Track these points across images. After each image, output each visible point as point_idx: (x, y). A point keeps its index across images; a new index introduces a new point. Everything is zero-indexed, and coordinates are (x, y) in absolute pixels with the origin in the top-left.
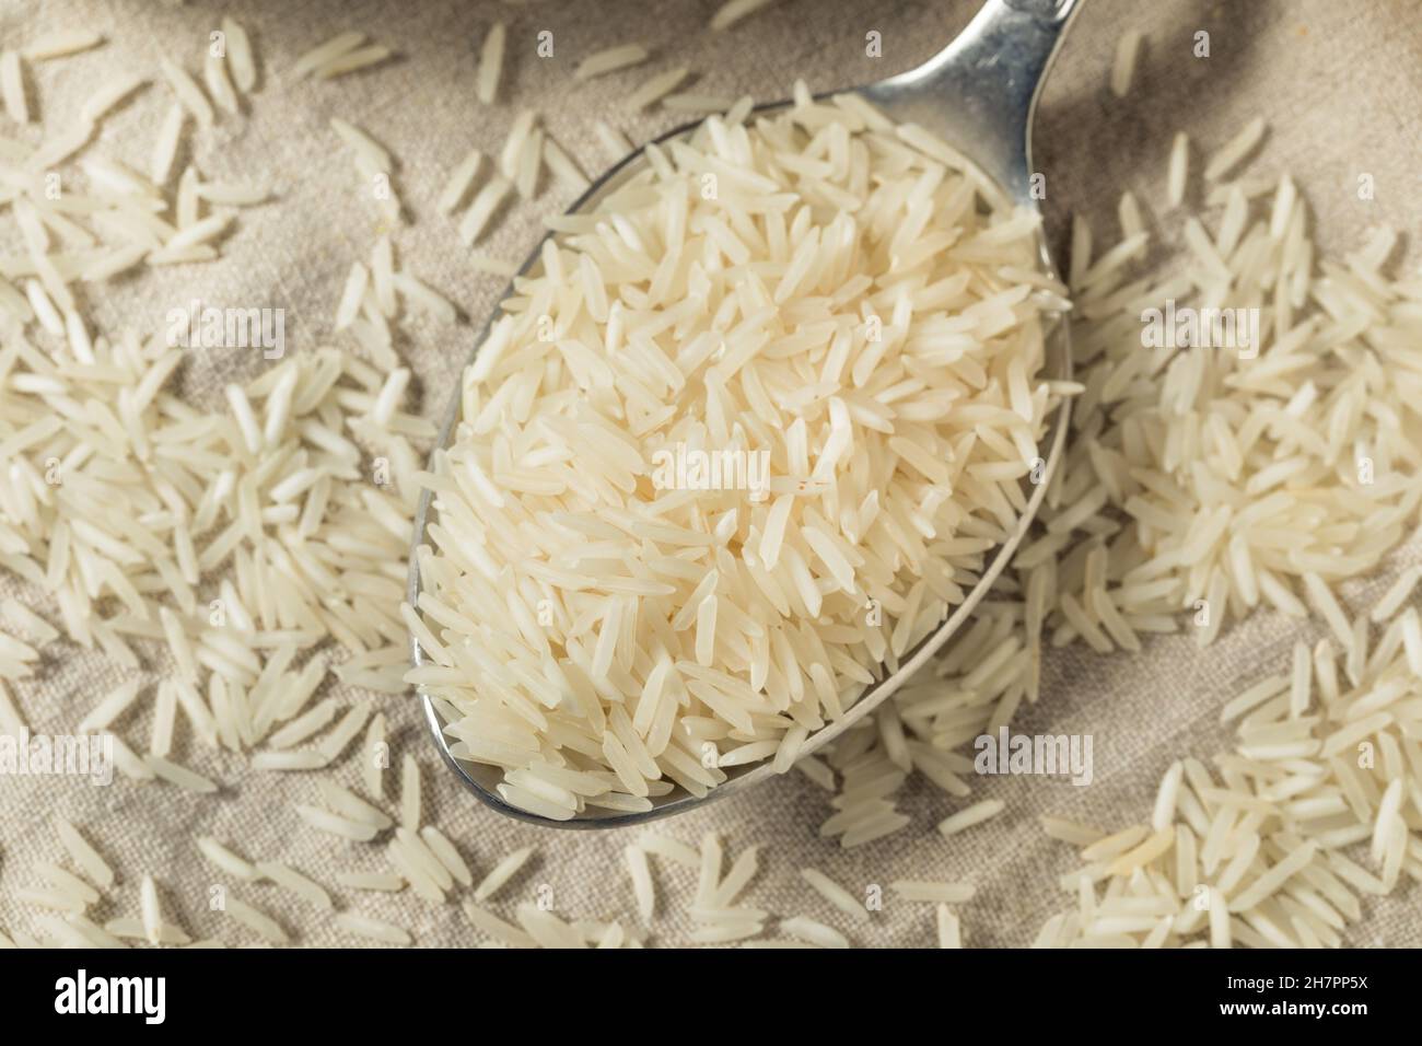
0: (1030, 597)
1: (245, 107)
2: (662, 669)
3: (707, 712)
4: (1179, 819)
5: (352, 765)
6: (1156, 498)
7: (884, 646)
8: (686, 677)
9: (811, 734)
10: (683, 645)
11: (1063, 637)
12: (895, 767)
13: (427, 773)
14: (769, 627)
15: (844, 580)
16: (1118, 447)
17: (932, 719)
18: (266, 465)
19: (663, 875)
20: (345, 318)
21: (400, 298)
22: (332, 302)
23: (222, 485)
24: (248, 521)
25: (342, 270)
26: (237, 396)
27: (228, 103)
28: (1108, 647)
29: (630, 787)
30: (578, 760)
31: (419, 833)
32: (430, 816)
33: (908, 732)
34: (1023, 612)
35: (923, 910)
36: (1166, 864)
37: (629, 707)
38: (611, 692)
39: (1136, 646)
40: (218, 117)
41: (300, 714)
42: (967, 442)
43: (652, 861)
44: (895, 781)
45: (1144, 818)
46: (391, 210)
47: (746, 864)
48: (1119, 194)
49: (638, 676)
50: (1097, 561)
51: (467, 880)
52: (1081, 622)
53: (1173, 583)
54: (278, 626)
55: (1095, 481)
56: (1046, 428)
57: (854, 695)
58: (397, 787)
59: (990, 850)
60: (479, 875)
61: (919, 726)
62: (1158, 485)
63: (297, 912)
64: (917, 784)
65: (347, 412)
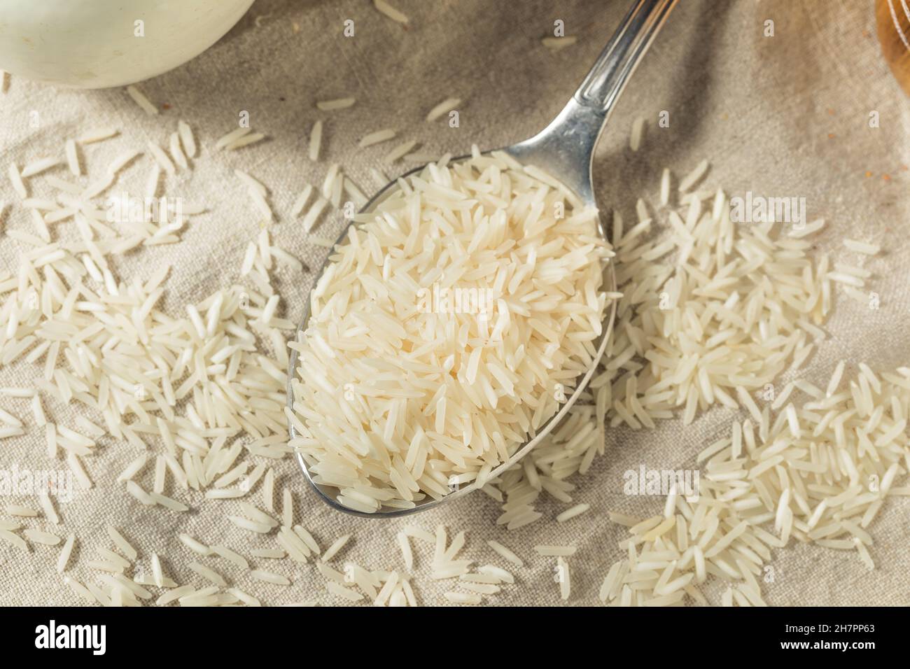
0: (598, 401)
1: (191, 166)
2: (419, 436)
3: (441, 457)
4: (678, 512)
5: (257, 495)
6: (661, 351)
7: (528, 424)
8: (431, 439)
9: (493, 469)
10: (429, 423)
11: (616, 422)
12: (534, 489)
13: (296, 499)
14: (472, 414)
15: (509, 390)
16: (640, 326)
17: (551, 464)
18: (209, 345)
19: (417, 547)
20: (246, 270)
21: (273, 259)
22: (239, 262)
23: (186, 356)
24: (200, 374)
25: (243, 246)
26: (192, 310)
27: (183, 164)
28: (638, 426)
30: (377, 483)
31: (292, 528)
32: (298, 519)
33: (539, 472)
34: (595, 410)
35: (550, 560)
36: (672, 534)
37: (403, 455)
38: (394, 448)
39: (653, 426)
40: (177, 170)
41: (229, 471)
42: (566, 321)
43: (411, 539)
44: (533, 496)
45: (660, 512)
46: (267, 215)
47: (459, 540)
48: (636, 200)
49: (407, 439)
50: (631, 383)
51: (318, 552)
52: (625, 414)
53: (671, 393)
54: (217, 426)
55: (629, 344)
56: (605, 316)
57: (514, 449)
58: (280, 506)
59: (583, 530)
60: (324, 549)
61: (545, 468)
62: (661, 344)
63: (231, 571)
64: (545, 498)
65: (248, 318)
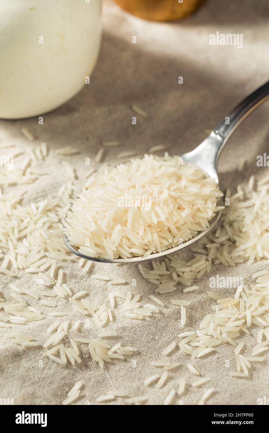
0: (209, 255)
1: (44, 159)
2: (118, 227)
4: (241, 297)
5: (48, 272)
6: (241, 237)
8: (124, 230)
9: (152, 253)
10: (125, 223)
11: (217, 262)
13: (65, 275)
14: (145, 226)
16: (233, 228)
18: (38, 216)
20: (60, 193)
21: (72, 191)
22: (57, 192)
23: (26, 220)
24: (32, 227)
25: (60, 187)
26: (33, 206)
27: (40, 157)
28: (227, 264)
29: (109, 253)
30: (97, 245)
31: (61, 285)
32: (64, 281)
33: (178, 276)
34: (208, 258)
35: (177, 307)
36: (237, 305)
37: (110, 235)
39: (234, 265)
40: (37, 159)
41: (38, 261)
43: (115, 298)
44: (175, 283)
45: (233, 297)
46: (73, 175)
47: (137, 298)
49: (113, 228)
50: (226, 248)
51: (71, 294)
52: (222, 259)
53: (244, 252)
54: (35, 245)
55: (227, 233)
58: (57, 277)
59: (195, 297)
60: (73, 294)
61: (181, 274)
62: (241, 235)
63: (30, 301)
64: (179, 284)
65: (57, 211)
